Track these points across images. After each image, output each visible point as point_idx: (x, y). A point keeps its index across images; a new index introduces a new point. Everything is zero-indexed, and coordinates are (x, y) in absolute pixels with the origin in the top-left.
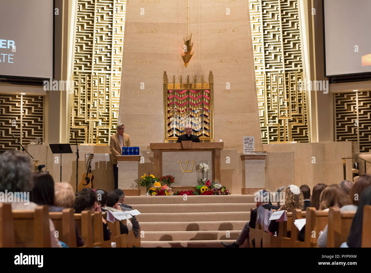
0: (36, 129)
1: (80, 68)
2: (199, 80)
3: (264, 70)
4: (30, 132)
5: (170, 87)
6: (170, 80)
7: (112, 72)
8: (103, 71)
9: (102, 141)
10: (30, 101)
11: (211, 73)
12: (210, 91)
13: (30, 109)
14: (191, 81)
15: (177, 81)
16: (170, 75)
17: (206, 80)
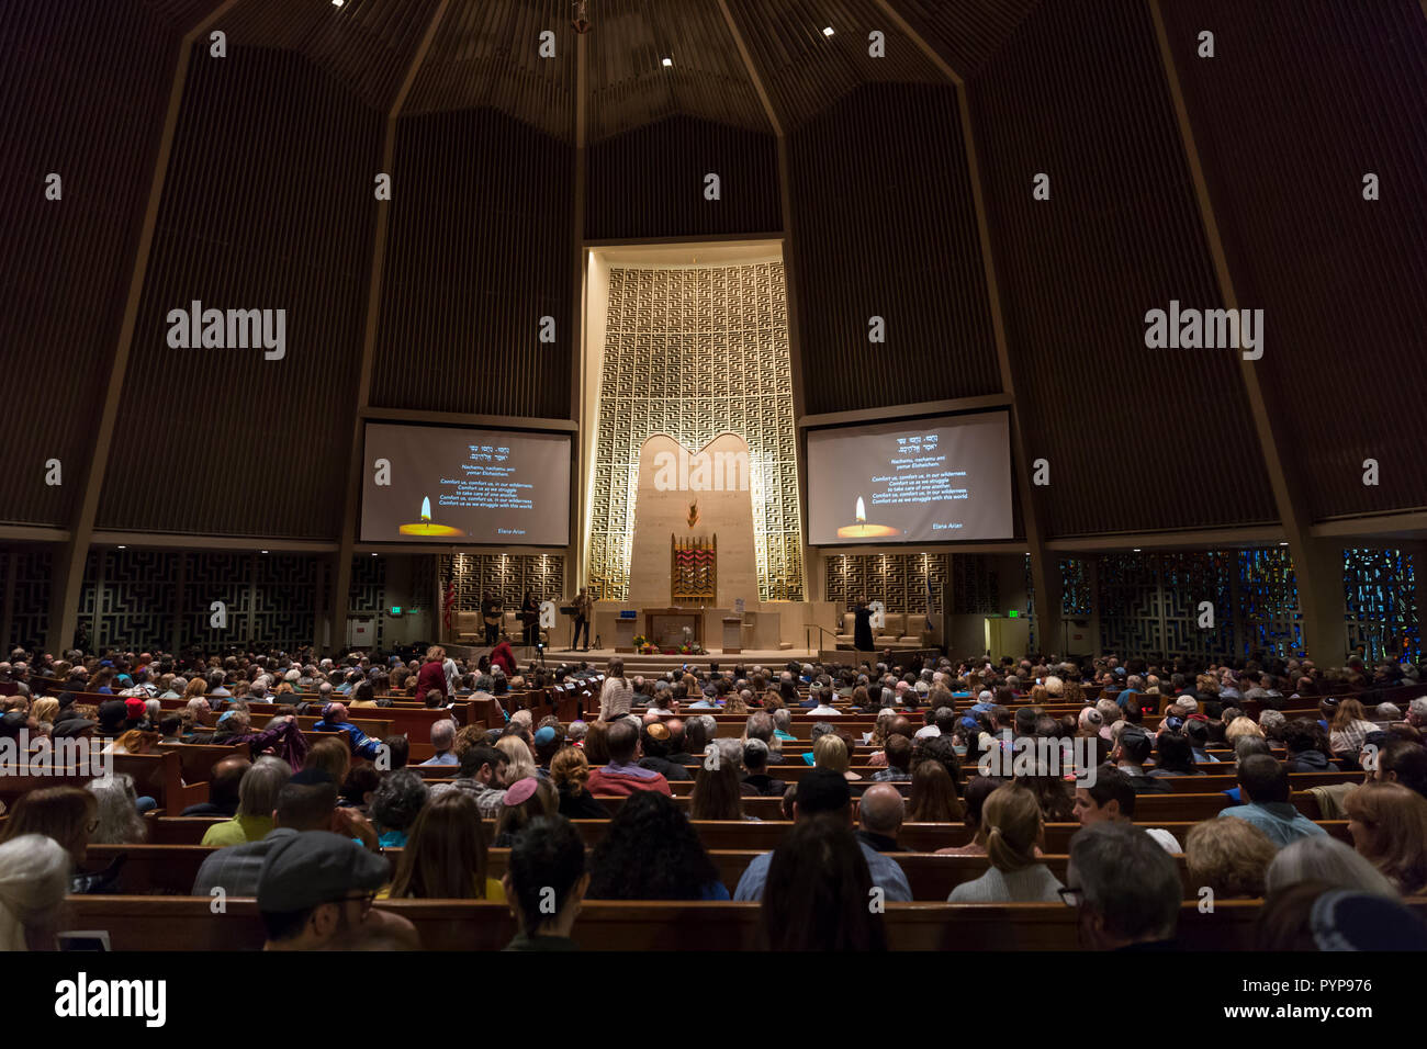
0: (557, 586)
1: (598, 529)
2: (704, 542)
3: (766, 532)
4: (551, 588)
5: (677, 548)
6: (678, 542)
7: (626, 533)
8: (618, 531)
9: (617, 596)
10: (551, 561)
11: (715, 535)
12: (714, 555)
13: (551, 568)
14: (697, 542)
15: (684, 542)
16: (677, 537)
17: (711, 541)
